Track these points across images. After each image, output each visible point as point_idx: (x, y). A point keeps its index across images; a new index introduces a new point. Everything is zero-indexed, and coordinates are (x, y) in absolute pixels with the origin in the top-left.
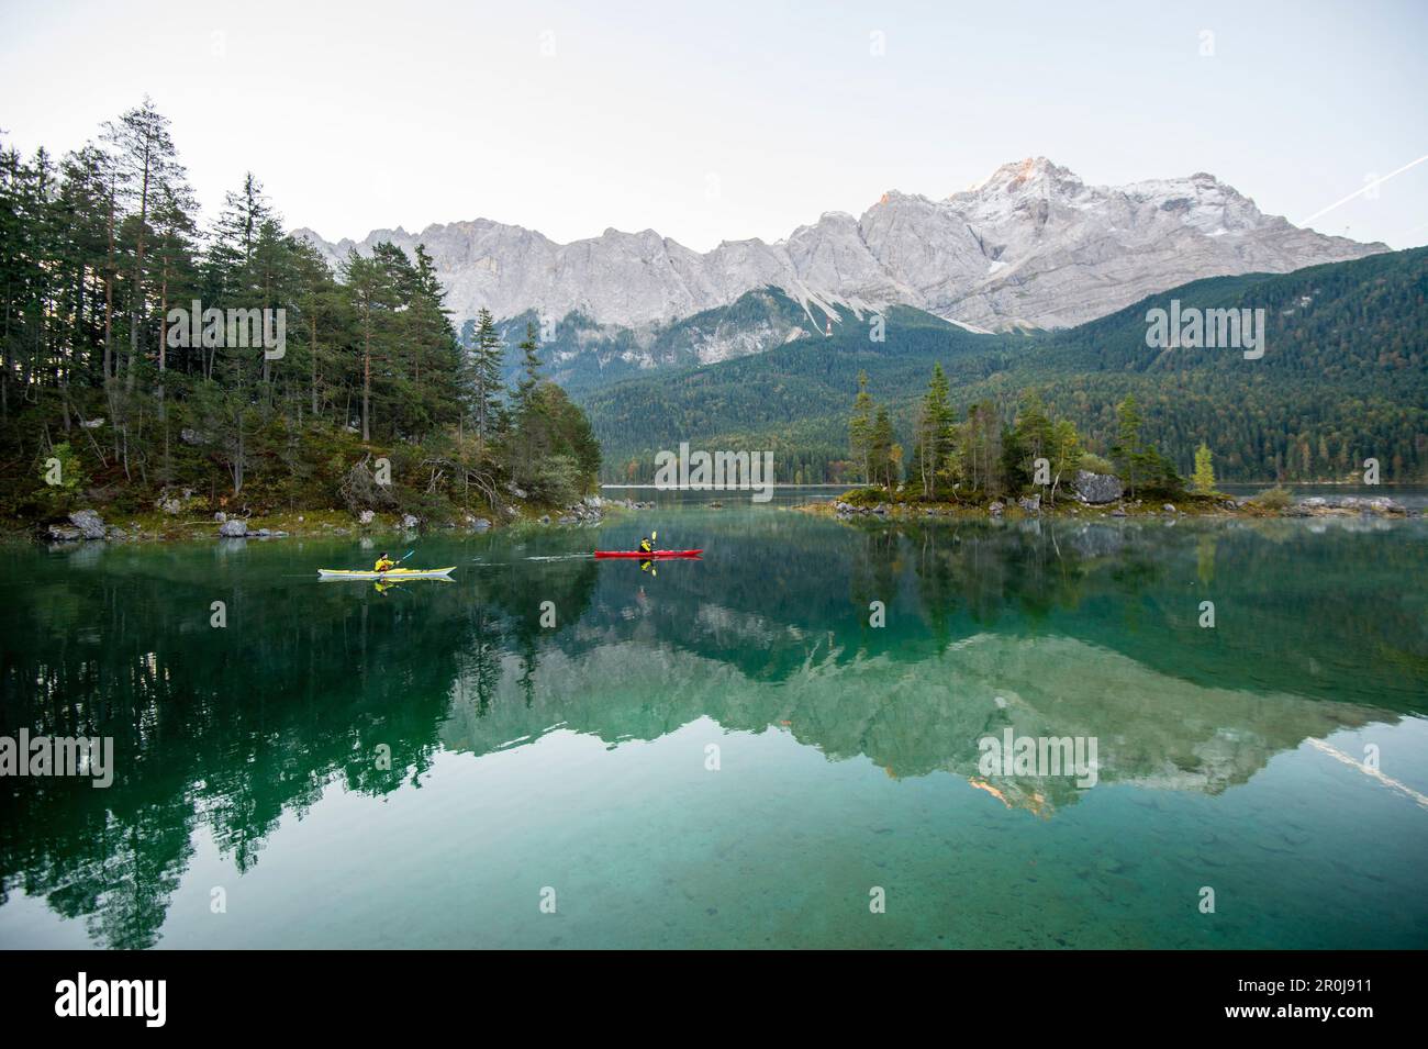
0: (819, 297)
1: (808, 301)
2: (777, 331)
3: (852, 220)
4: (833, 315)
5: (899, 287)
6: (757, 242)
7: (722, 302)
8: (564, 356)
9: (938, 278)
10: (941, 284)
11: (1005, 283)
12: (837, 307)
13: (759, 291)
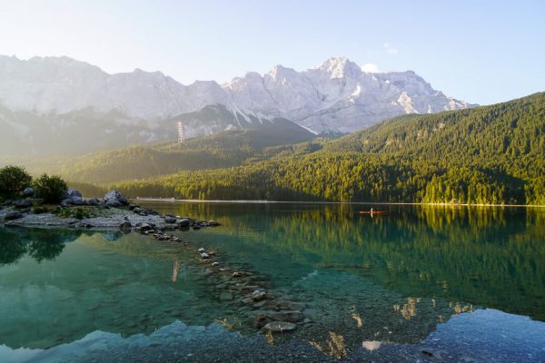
0: (242, 111)
1: (237, 113)
2: (220, 126)
3: (261, 77)
4: (248, 120)
5: (281, 110)
6: (214, 83)
7: (194, 110)
8: (107, 131)
9: (298, 107)
10: (299, 109)
11: (327, 112)
12: (250, 116)
13: (213, 106)
